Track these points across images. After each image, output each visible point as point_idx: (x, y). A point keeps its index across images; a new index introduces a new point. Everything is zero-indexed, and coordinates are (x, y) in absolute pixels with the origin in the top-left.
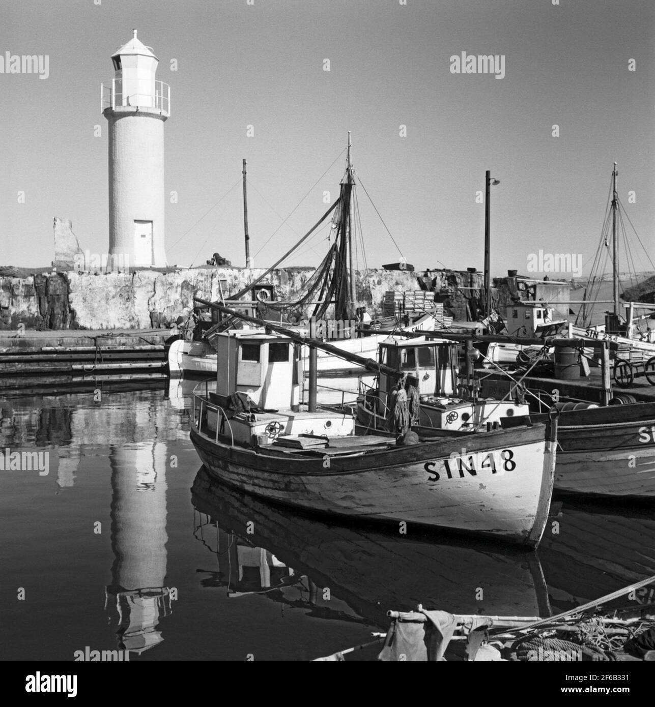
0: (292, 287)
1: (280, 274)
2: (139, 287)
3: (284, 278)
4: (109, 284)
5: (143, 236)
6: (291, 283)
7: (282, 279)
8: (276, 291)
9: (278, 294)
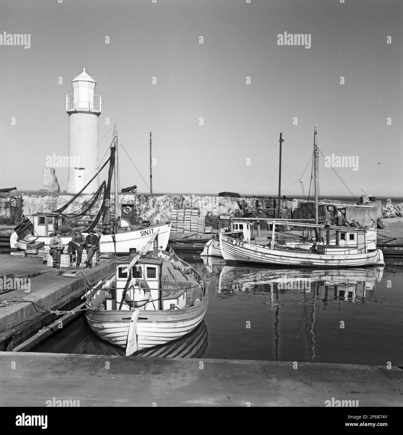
0: (147, 206)
1: (141, 198)
2: (59, 204)
3: (143, 201)
4: (43, 202)
5: (80, 177)
6: (147, 203)
7: (141, 201)
8: (136, 208)
9: (138, 209)
